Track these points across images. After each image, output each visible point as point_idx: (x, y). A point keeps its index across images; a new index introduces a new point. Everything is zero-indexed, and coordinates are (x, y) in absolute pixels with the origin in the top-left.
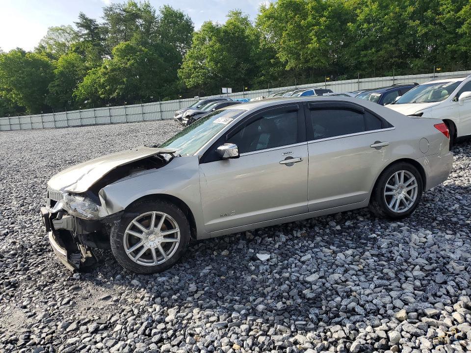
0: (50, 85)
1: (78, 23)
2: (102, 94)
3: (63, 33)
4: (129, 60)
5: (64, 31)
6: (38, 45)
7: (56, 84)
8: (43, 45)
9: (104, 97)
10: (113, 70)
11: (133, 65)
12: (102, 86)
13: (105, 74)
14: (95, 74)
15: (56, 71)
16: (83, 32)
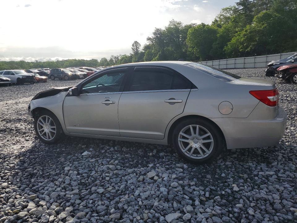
0: (214, 44)
1: (237, 3)
2: (241, 49)
3: (230, 10)
4: (263, 24)
5: (230, 9)
6: (214, 20)
7: (217, 43)
8: (217, 19)
9: (242, 51)
10: (250, 32)
11: (265, 27)
12: (242, 43)
13: (245, 35)
14: (239, 35)
15: (218, 35)
16: (240, 8)
